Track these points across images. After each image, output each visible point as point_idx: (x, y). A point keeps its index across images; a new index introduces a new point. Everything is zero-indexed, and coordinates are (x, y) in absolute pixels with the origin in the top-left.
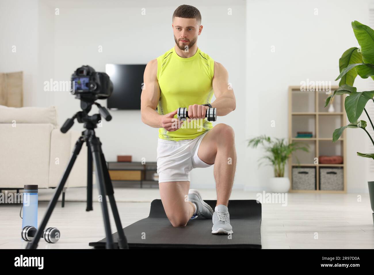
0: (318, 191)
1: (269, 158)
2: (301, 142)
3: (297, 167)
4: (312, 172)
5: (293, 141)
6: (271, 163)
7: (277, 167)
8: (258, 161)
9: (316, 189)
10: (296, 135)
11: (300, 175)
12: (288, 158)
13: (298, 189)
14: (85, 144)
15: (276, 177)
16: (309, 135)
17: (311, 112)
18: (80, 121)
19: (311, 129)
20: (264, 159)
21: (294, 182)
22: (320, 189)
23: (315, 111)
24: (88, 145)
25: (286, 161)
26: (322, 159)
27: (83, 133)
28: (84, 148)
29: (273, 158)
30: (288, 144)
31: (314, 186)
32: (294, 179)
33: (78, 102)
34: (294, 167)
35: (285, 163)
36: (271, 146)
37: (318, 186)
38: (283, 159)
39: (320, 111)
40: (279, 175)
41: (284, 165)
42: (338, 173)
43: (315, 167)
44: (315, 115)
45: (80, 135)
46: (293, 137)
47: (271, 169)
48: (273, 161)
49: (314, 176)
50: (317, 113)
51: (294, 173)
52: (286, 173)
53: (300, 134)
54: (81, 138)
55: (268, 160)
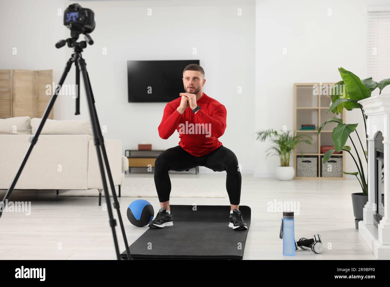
0: (319, 177)
1: (276, 149)
2: (305, 134)
3: (301, 156)
4: (314, 161)
5: (298, 133)
6: (278, 153)
7: (283, 156)
8: (266, 151)
9: (318, 176)
10: (301, 127)
11: (304, 163)
12: (293, 148)
13: (302, 176)
14: (73, 64)
15: (282, 166)
16: (312, 127)
17: (314, 107)
18: (70, 46)
19: (314, 122)
20: (272, 149)
21: (298, 170)
22: (321, 176)
23: (318, 106)
24: (76, 65)
25: (292, 151)
26: (324, 149)
27: (73, 55)
28: (73, 67)
29: (279, 149)
30: (293, 137)
31: (316, 173)
32: (298, 167)
33: (69, 31)
34: (298, 156)
35: (291, 152)
36: (278, 138)
37: (320, 173)
38: (288, 150)
39: (322, 106)
40: (285, 164)
41: (289, 155)
42: (337, 162)
43: (317, 157)
44: (318, 110)
45: (70, 57)
46: (298, 129)
47: (277, 159)
48: (279, 152)
49: (316, 165)
50: (320, 108)
51: (298, 162)
52: (292, 162)
53: (304, 127)
54: (70, 59)
55: (275, 150)
